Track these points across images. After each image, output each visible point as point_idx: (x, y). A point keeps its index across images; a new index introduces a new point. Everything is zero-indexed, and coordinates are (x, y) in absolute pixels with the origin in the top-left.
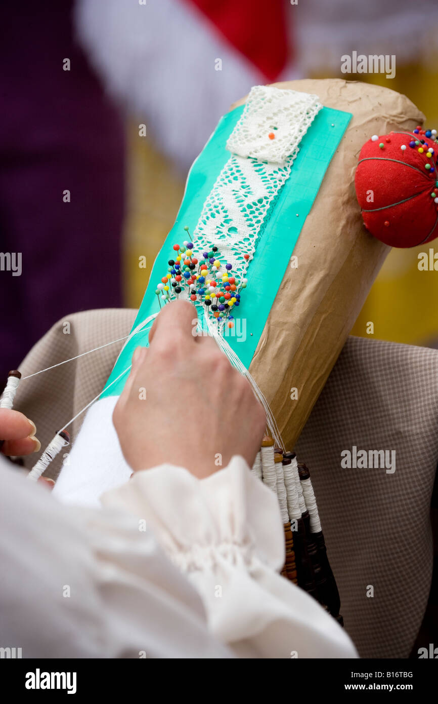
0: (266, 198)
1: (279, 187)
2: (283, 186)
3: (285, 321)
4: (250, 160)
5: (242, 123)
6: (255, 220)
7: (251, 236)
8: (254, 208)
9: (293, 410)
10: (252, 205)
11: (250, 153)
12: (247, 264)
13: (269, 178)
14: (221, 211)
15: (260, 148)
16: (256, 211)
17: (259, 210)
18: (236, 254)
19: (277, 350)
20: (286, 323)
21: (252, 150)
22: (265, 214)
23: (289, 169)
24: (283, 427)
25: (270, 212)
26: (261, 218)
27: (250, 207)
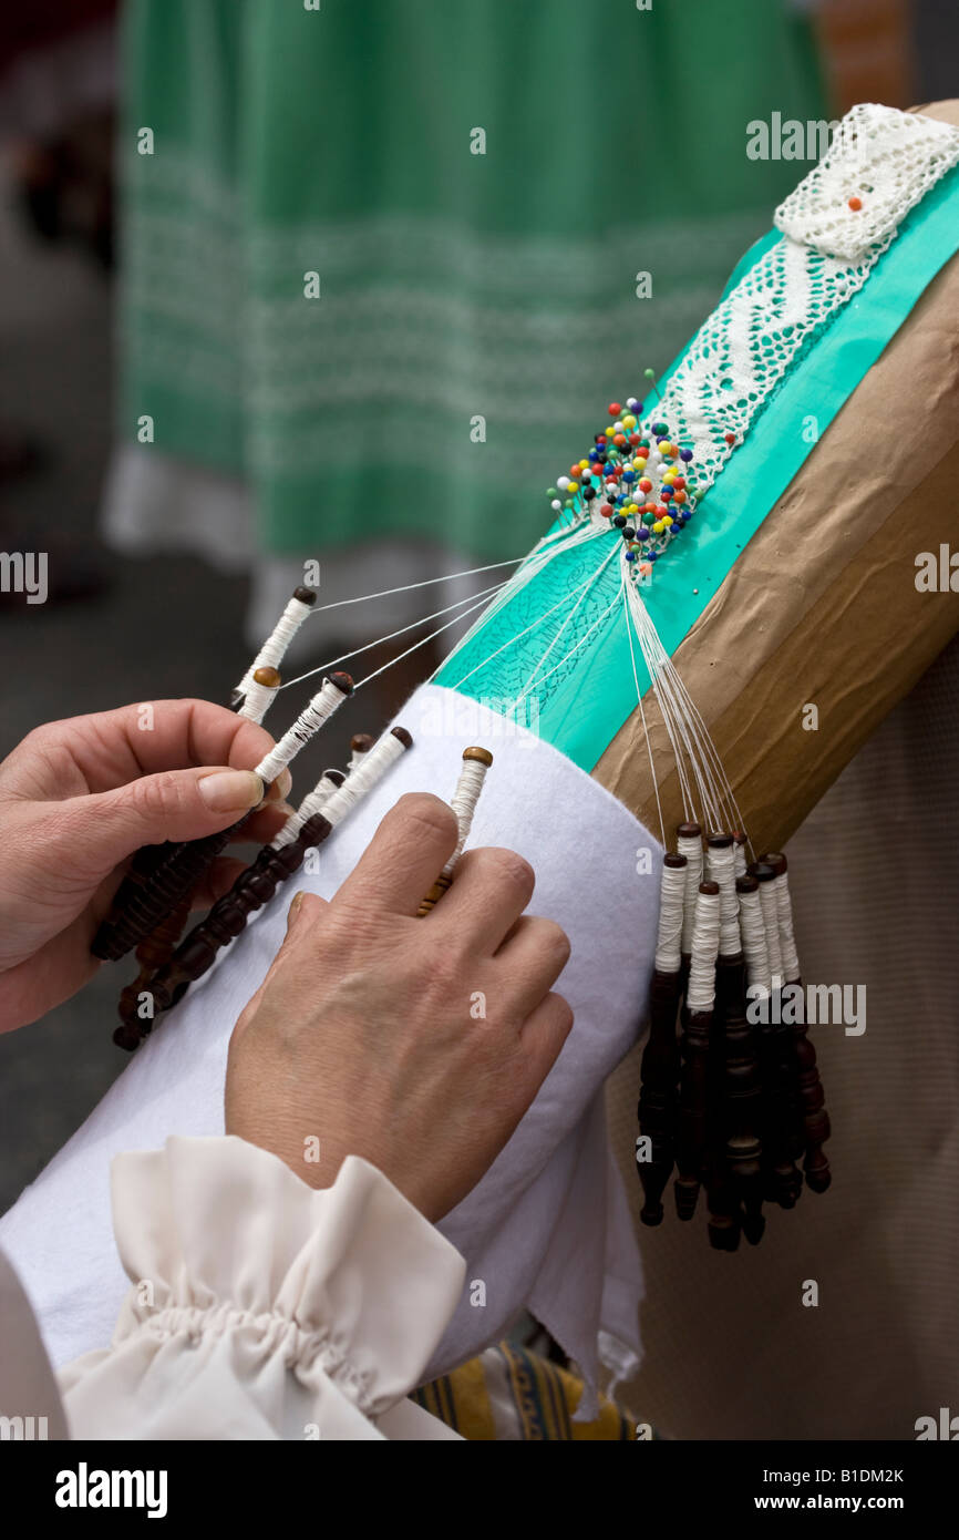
0: (800, 326)
1: (835, 306)
2: (845, 305)
3: (773, 571)
4: (807, 250)
5: (816, 176)
6: (770, 369)
7: (753, 397)
8: (775, 343)
9: (769, 747)
10: (771, 337)
11: (808, 236)
12: (728, 453)
13: (824, 288)
14: (720, 346)
15: (825, 226)
16: (776, 352)
17: (781, 349)
18: (714, 431)
19: (742, 627)
20: (773, 576)
21: (812, 230)
22: (790, 357)
23: (866, 272)
24: (740, 779)
25: (801, 355)
26: (780, 366)
27: (766, 340)
